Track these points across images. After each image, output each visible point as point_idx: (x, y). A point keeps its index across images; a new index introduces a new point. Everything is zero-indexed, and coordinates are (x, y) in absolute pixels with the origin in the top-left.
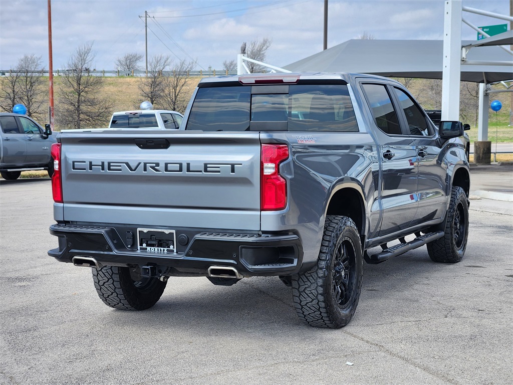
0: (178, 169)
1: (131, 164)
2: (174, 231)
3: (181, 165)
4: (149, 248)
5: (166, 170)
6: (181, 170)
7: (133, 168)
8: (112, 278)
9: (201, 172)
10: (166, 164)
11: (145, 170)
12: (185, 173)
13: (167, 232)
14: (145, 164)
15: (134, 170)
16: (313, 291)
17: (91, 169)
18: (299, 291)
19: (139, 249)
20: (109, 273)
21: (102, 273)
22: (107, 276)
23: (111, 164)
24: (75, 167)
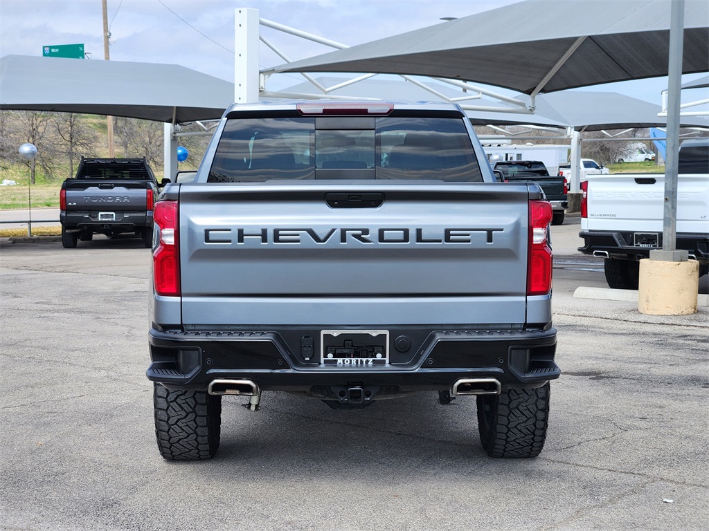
0: (402, 238)
1: (317, 232)
2: (387, 332)
3: (406, 232)
4: (340, 360)
5: (381, 240)
6: (406, 239)
7: (322, 238)
8: (194, 411)
9: (440, 241)
10: (381, 232)
11: (343, 239)
12: (412, 243)
13: (374, 333)
14: (343, 232)
15: (324, 241)
16: (530, 407)
17: (241, 240)
19: (322, 362)
20: (190, 403)
21: (176, 405)
22: (185, 408)
23: (280, 232)
24: (211, 238)
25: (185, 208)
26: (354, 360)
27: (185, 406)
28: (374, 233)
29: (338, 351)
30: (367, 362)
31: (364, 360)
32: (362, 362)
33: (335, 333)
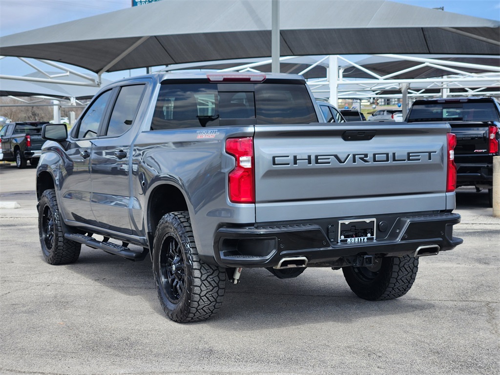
0: (385, 159)
1: (340, 156)
2: (375, 220)
3: (387, 154)
4: (349, 240)
5: (375, 160)
6: (388, 159)
7: (343, 160)
9: (405, 160)
10: (374, 155)
11: (354, 161)
12: (391, 162)
13: (368, 220)
14: (354, 156)
15: (344, 162)
16: (410, 265)
17: (295, 163)
18: (399, 266)
19: (339, 241)
20: (216, 280)
21: (207, 282)
22: (212, 284)
23: (319, 157)
24: (276, 163)
25: (257, 142)
26: (357, 239)
27: (212, 283)
28: (370, 156)
29: (346, 234)
30: (364, 239)
31: (362, 238)
32: (361, 239)
33: (347, 222)
